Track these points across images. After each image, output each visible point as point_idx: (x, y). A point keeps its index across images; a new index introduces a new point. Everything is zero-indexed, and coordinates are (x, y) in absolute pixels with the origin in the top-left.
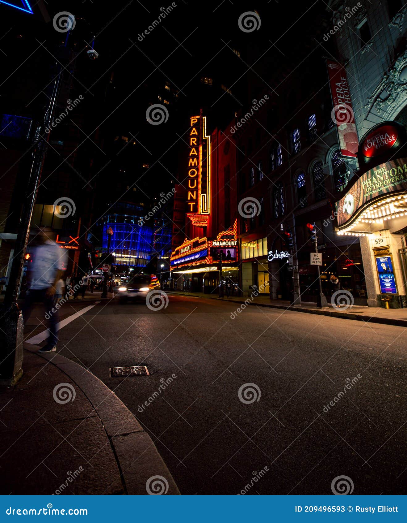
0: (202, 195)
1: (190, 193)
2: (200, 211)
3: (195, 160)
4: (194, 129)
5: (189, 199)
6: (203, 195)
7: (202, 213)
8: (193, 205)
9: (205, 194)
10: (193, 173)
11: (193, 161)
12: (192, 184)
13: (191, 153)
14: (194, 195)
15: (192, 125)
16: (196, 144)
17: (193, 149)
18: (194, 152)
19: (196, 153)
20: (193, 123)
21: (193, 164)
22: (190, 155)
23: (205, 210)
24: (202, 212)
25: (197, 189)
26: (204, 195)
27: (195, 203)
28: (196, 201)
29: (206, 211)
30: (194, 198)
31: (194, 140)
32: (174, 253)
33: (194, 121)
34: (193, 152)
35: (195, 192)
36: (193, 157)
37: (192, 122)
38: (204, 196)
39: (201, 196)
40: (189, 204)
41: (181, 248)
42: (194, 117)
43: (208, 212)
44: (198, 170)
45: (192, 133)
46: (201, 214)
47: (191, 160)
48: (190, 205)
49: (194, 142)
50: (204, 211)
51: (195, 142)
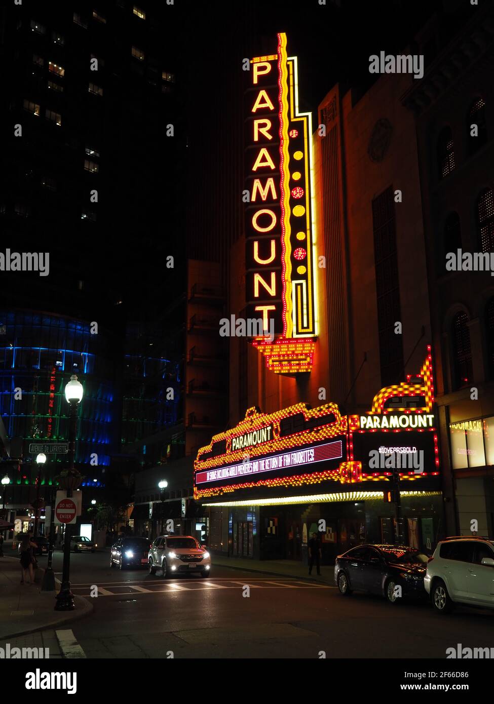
0: (295, 282)
1: (258, 278)
2: (291, 329)
3: (270, 182)
4: (263, 93)
5: (256, 294)
6: (297, 285)
7: (295, 336)
8: (269, 311)
9: (303, 282)
10: (264, 221)
11: (264, 187)
12: (264, 254)
13: (258, 164)
14: (269, 284)
15: (255, 81)
16: (270, 137)
17: (264, 151)
18: (267, 161)
19: (270, 163)
20: (259, 77)
21: (264, 194)
22: (254, 169)
23: (305, 325)
24: (298, 333)
25: (278, 265)
26: (301, 285)
27: (273, 308)
28: (279, 301)
29: (308, 327)
30: (272, 292)
31: (264, 125)
32: (208, 448)
33: (260, 69)
34: (263, 159)
35: (273, 275)
36: (264, 174)
37: (256, 74)
38: (299, 287)
39: (291, 287)
40: (258, 308)
41: (236, 436)
42: (264, 58)
43: (313, 332)
44: (279, 212)
45: (257, 106)
46: (293, 339)
47: (257, 184)
48: (262, 312)
49: (264, 131)
50: (303, 328)
51: (268, 131)
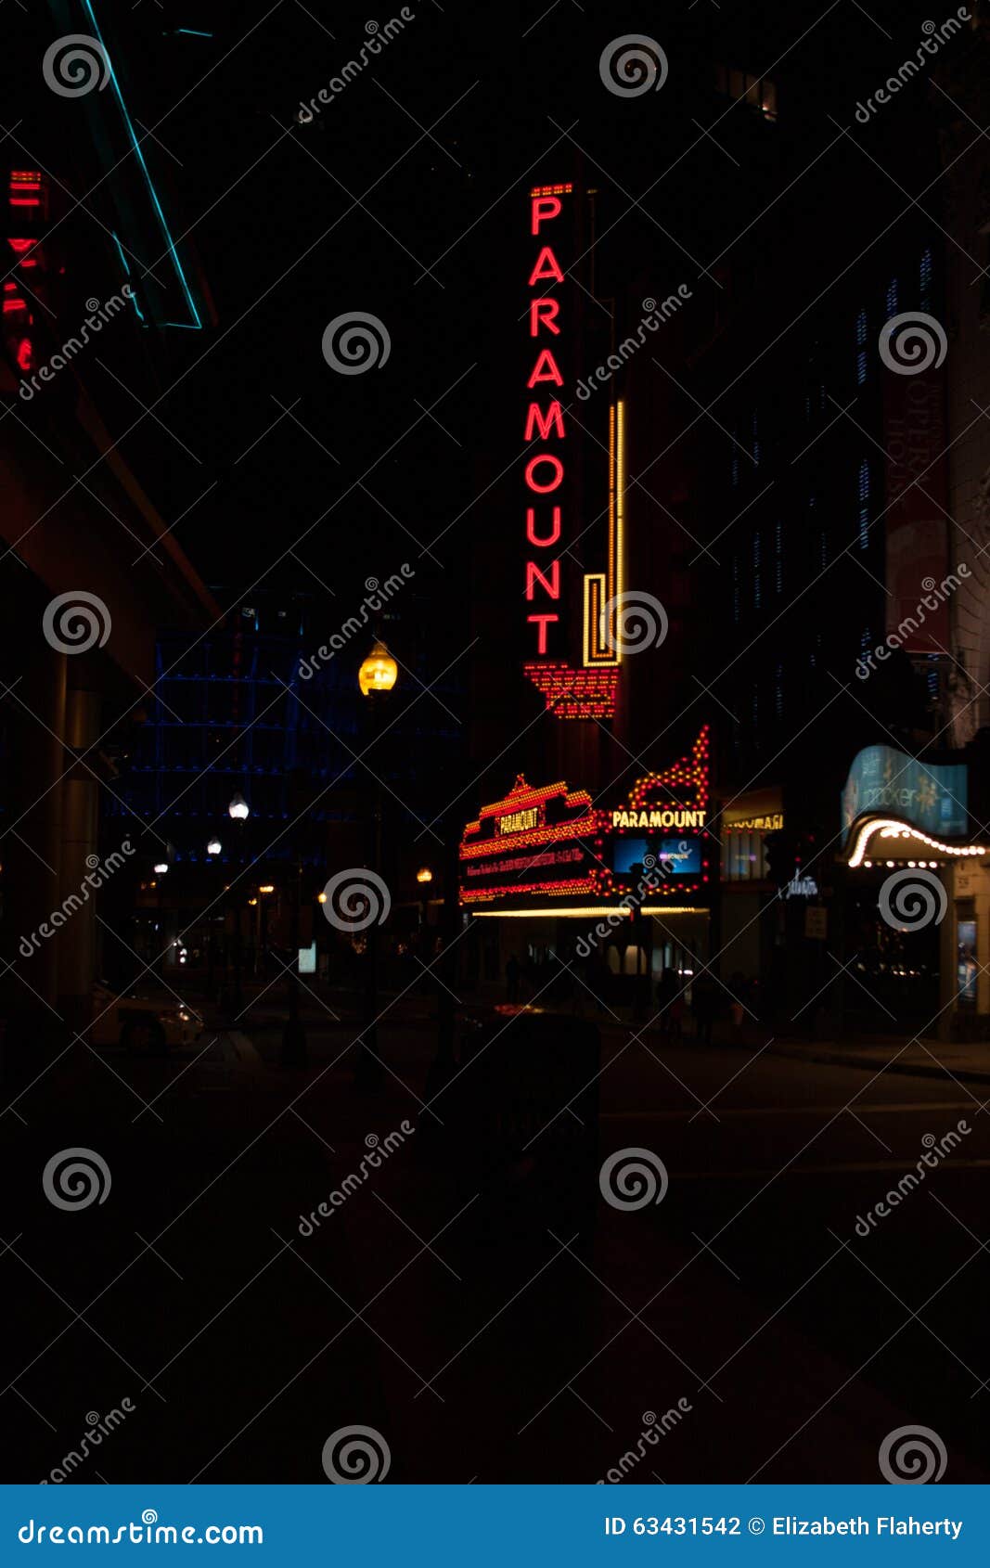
0: (589, 577)
1: (532, 569)
3: (556, 409)
4: (547, 253)
6: (591, 582)
7: (587, 664)
8: (549, 624)
9: (602, 577)
10: (545, 474)
11: (545, 416)
12: (544, 530)
13: (536, 377)
14: (551, 580)
15: (536, 231)
16: (556, 331)
17: (546, 356)
18: (550, 371)
19: (556, 376)
20: (542, 223)
21: (545, 429)
22: (531, 385)
23: (603, 647)
24: (591, 659)
26: (598, 581)
27: (554, 618)
28: (564, 608)
29: (607, 650)
30: (555, 592)
31: (544, 310)
32: (473, 826)
33: (546, 208)
34: (545, 369)
35: (556, 565)
36: (546, 394)
37: (537, 217)
38: (595, 584)
40: (531, 619)
42: (547, 190)
43: (614, 659)
45: (537, 274)
47: (534, 410)
48: (536, 625)
49: (547, 320)
50: (599, 651)
51: (555, 321)
